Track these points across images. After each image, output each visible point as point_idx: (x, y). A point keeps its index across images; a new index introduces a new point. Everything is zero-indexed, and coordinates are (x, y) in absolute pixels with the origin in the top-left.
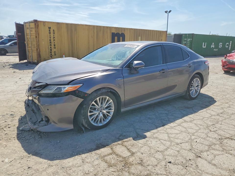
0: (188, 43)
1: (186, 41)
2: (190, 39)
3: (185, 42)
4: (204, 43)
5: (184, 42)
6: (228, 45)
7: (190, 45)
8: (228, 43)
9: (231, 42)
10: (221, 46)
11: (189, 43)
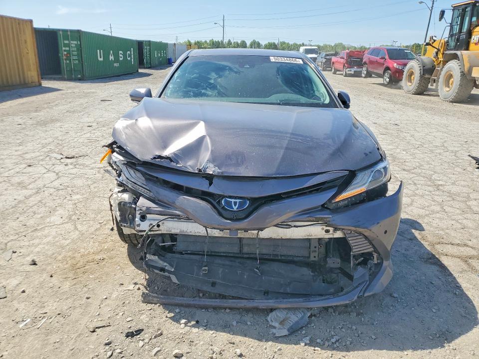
0: (73, 51)
1: (68, 45)
2: (75, 42)
3: (67, 49)
4: (98, 51)
5: (64, 49)
6: (130, 56)
7: (78, 55)
8: (129, 52)
9: (132, 49)
10: (121, 57)
11: (75, 51)
